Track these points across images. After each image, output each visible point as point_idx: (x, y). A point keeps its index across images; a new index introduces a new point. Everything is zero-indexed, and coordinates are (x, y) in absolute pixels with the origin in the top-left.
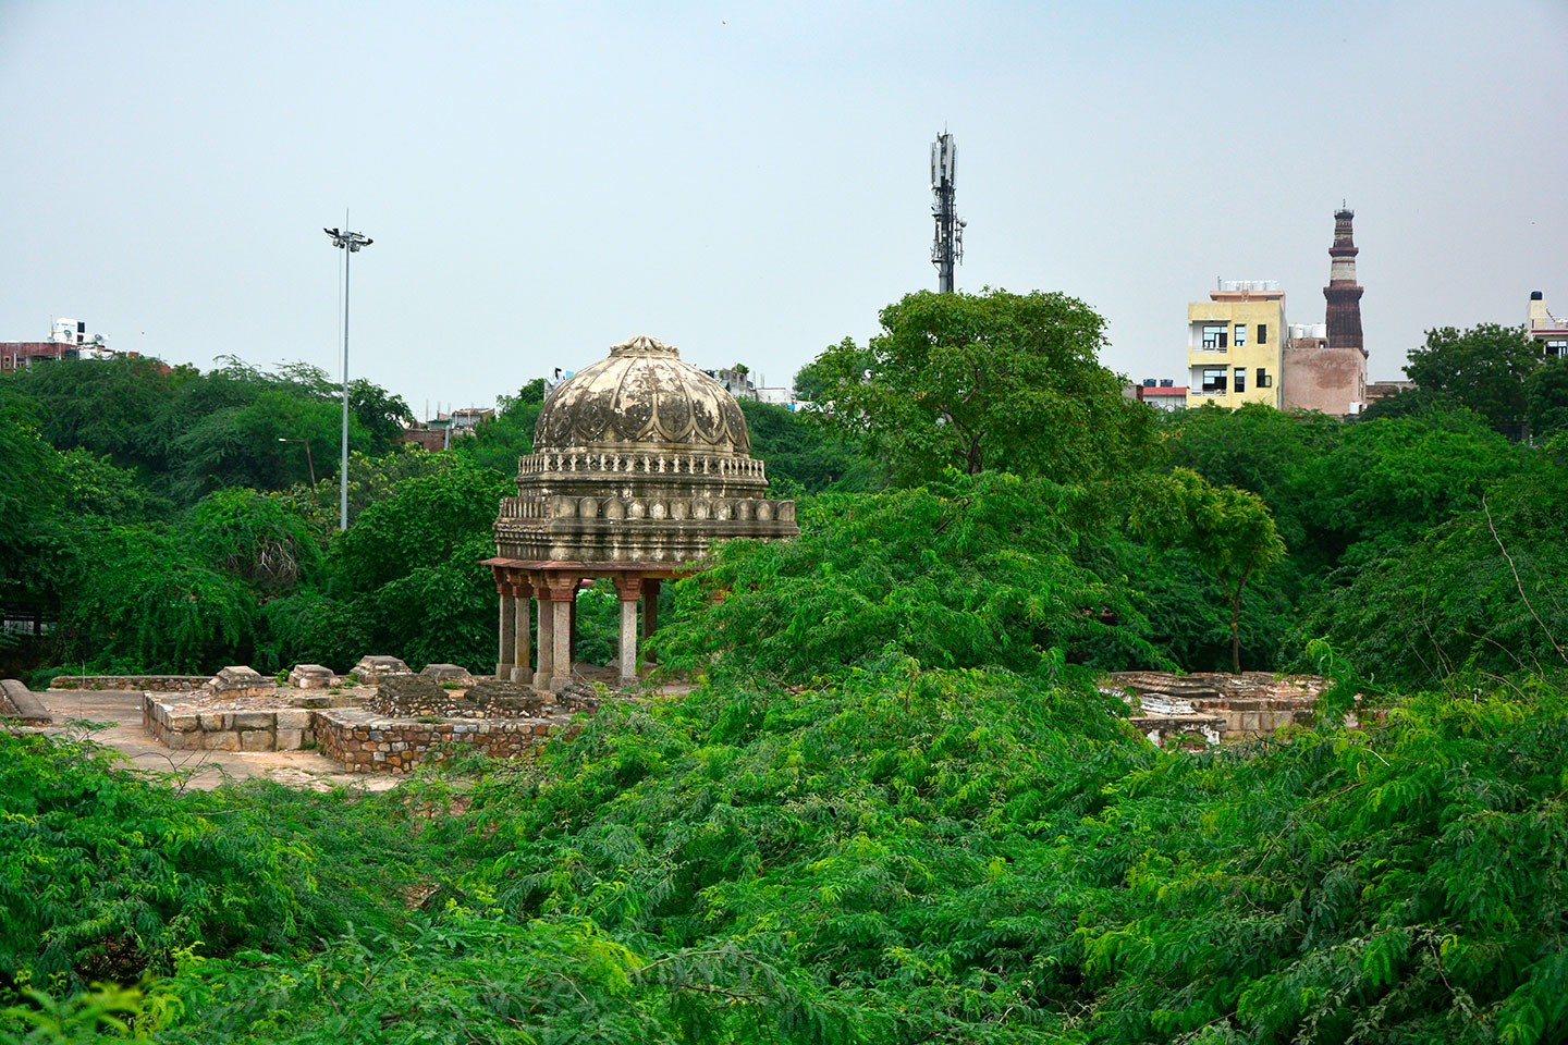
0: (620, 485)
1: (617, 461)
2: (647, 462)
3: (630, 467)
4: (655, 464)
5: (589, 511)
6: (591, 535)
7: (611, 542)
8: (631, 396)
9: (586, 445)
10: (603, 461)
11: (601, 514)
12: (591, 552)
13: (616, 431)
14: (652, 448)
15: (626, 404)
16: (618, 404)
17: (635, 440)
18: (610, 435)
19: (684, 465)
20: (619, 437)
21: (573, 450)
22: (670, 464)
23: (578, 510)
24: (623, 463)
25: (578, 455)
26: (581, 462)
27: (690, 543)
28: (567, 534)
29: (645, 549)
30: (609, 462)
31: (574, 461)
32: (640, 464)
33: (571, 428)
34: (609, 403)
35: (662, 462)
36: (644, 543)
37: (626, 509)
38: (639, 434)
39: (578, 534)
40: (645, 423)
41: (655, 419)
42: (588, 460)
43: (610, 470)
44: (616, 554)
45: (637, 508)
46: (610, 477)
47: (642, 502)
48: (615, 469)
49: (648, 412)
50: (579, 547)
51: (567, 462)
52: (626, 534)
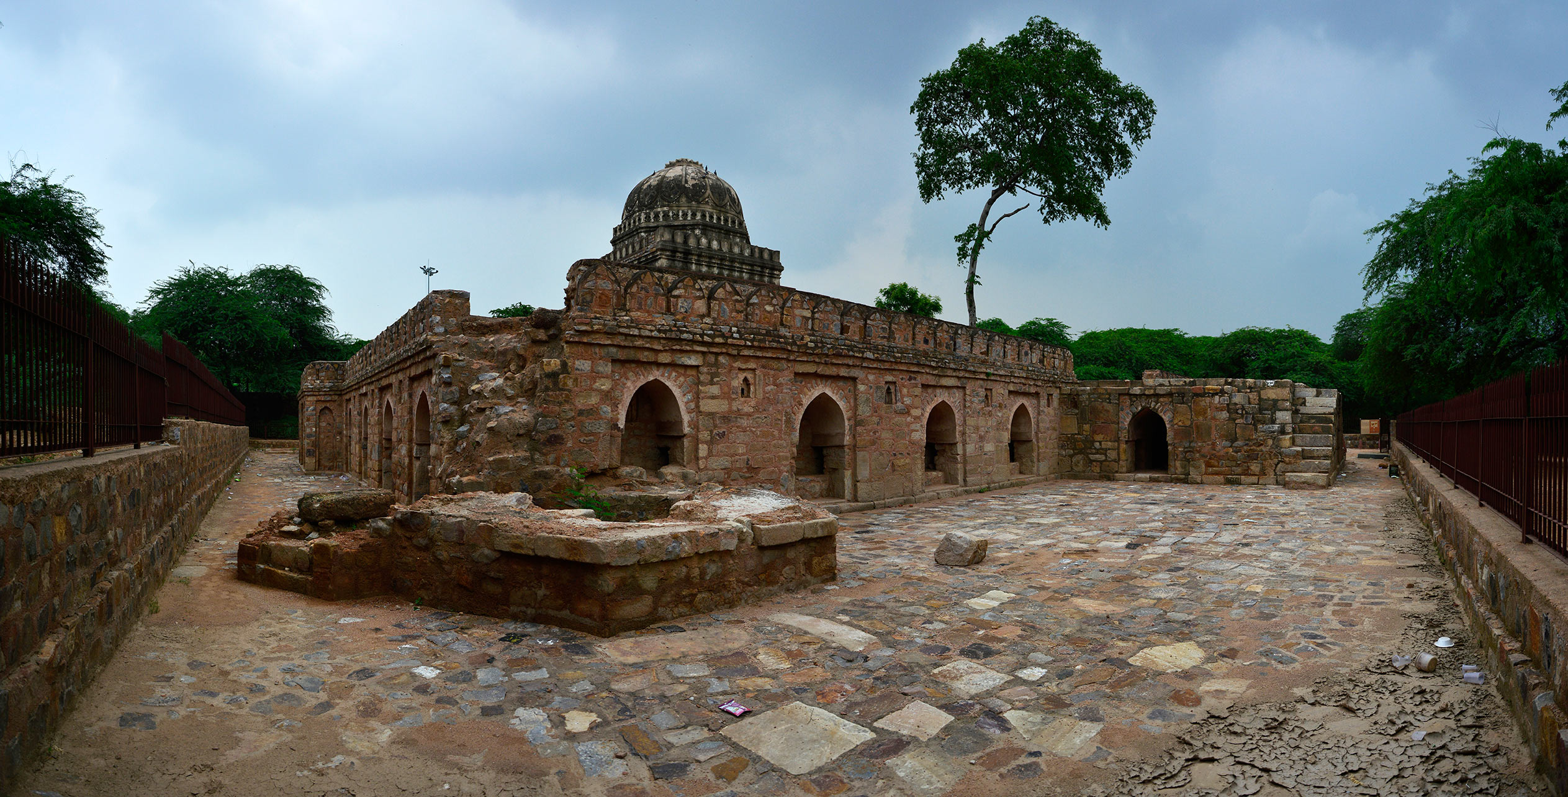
0: (693, 227)
1: (690, 213)
2: (707, 215)
3: (698, 217)
4: (711, 217)
5: (679, 239)
6: (681, 253)
7: (691, 259)
8: (693, 178)
9: (668, 206)
10: (681, 214)
11: (686, 242)
12: (681, 264)
13: (687, 197)
14: (708, 209)
15: (691, 183)
16: (686, 182)
17: (699, 202)
18: (684, 199)
19: (726, 220)
20: (689, 200)
21: (659, 209)
22: (719, 219)
23: (673, 237)
24: (694, 215)
25: (664, 212)
26: (666, 215)
27: (732, 266)
28: (668, 250)
29: (709, 266)
30: (685, 215)
31: (661, 215)
32: (704, 216)
33: (657, 196)
34: (681, 181)
35: (715, 217)
36: (709, 262)
37: (698, 242)
38: (701, 199)
39: (674, 251)
40: (704, 193)
41: (709, 191)
42: (671, 214)
43: (685, 219)
44: (694, 267)
45: (704, 241)
46: (687, 223)
47: (706, 238)
48: (689, 218)
49: (705, 187)
50: (674, 260)
51: (657, 216)
52: (699, 256)
